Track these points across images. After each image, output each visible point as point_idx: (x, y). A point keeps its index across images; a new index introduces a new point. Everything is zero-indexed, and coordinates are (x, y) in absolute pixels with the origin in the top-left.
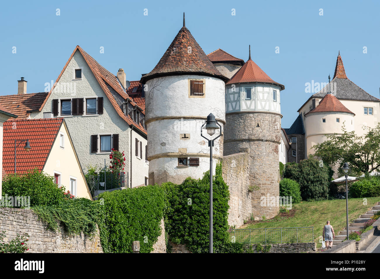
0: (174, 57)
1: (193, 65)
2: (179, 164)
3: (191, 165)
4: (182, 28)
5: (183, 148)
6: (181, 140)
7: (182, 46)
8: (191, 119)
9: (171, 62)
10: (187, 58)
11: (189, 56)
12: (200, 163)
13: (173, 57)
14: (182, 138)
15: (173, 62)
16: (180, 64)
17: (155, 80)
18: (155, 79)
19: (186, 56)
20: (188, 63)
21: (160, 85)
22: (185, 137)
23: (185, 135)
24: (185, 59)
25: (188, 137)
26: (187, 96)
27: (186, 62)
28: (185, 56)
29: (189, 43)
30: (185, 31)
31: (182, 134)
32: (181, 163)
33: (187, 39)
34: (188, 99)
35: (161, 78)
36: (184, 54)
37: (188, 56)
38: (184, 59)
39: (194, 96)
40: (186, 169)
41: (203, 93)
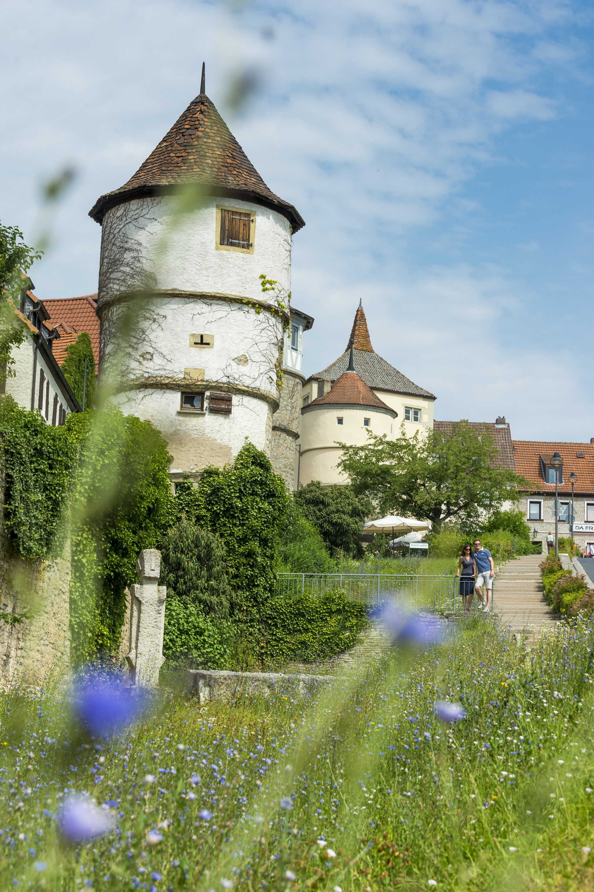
0: (180, 155)
1: (227, 175)
2: (181, 406)
3: (213, 411)
4: (200, 96)
5: (195, 369)
6: (191, 348)
7: (200, 134)
8: (218, 302)
9: (176, 165)
10: (214, 159)
11: (218, 156)
12: (234, 409)
13: (178, 155)
14: (195, 343)
15: (179, 165)
16: (198, 170)
17: (134, 205)
18: (133, 202)
19: (210, 155)
20: (217, 170)
21: (147, 216)
22: (202, 343)
23: (202, 337)
24: (209, 161)
25: (208, 344)
26: (213, 246)
27: (212, 168)
28: (207, 154)
29: (215, 128)
30: (205, 104)
31: (193, 335)
32: (188, 406)
33: (210, 121)
34: (214, 252)
35: (149, 199)
36: (206, 151)
37: (214, 156)
38: (207, 161)
39: (229, 247)
40: (200, 420)
41: (249, 241)
